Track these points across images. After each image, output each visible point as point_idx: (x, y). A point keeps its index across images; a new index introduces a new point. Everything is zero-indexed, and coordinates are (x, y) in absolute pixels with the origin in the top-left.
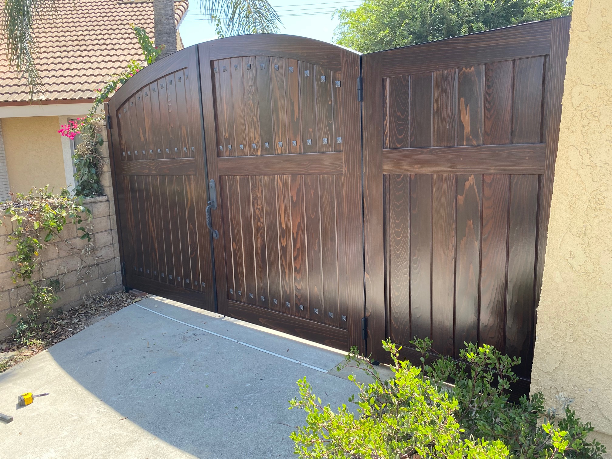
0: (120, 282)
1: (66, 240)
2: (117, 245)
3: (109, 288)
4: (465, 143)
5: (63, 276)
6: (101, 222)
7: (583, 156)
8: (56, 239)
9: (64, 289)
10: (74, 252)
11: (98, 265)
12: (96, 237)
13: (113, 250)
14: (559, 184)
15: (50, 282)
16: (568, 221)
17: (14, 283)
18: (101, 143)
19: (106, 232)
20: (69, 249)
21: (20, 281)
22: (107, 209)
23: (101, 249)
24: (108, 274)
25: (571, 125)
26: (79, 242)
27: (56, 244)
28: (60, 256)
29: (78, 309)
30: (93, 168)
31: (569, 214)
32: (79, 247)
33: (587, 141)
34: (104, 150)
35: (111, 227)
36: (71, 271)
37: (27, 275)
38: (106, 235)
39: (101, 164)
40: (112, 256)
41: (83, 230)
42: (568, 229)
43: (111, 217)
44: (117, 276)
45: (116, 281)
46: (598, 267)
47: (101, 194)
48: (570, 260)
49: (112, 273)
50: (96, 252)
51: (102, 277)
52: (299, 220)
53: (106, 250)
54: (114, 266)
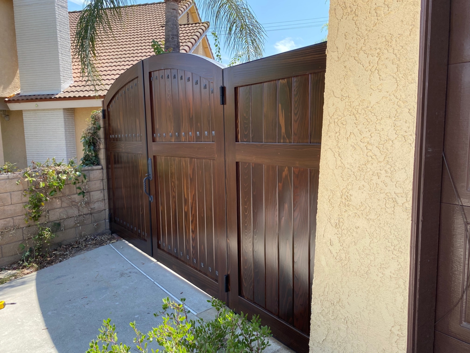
0: (108, 227)
1: (68, 196)
2: (107, 201)
3: (100, 231)
4: (282, 141)
5: (64, 221)
6: (95, 184)
7: (337, 158)
8: (59, 194)
9: (63, 229)
10: (73, 204)
11: (91, 214)
12: (91, 194)
13: (104, 204)
14: (322, 180)
15: (53, 224)
16: (328, 213)
17: (26, 223)
18: (99, 128)
19: (99, 191)
20: (69, 202)
21: (31, 222)
22: (101, 175)
23: (95, 203)
24: (99, 221)
25: (329, 130)
26: (77, 198)
27: (60, 198)
28: (62, 206)
29: (73, 244)
30: (93, 146)
31: (329, 207)
32: (77, 200)
33: (339, 145)
34: (101, 133)
35: (103, 188)
36: (70, 217)
37: (35, 218)
38: (99, 193)
39: (99, 143)
40: (103, 208)
41: (80, 189)
42: (329, 220)
43: (104, 180)
44: (106, 223)
45: (106, 226)
46: (348, 256)
47: (98, 164)
48: (330, 247)
49: (103, 220)
50: (90, 205)
51: (94, 223)
52: (193, 193)
53: (98, 203)
54: (105, 216)
